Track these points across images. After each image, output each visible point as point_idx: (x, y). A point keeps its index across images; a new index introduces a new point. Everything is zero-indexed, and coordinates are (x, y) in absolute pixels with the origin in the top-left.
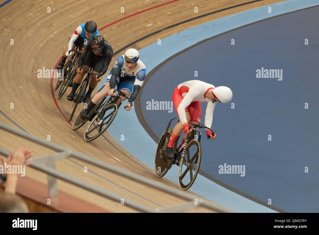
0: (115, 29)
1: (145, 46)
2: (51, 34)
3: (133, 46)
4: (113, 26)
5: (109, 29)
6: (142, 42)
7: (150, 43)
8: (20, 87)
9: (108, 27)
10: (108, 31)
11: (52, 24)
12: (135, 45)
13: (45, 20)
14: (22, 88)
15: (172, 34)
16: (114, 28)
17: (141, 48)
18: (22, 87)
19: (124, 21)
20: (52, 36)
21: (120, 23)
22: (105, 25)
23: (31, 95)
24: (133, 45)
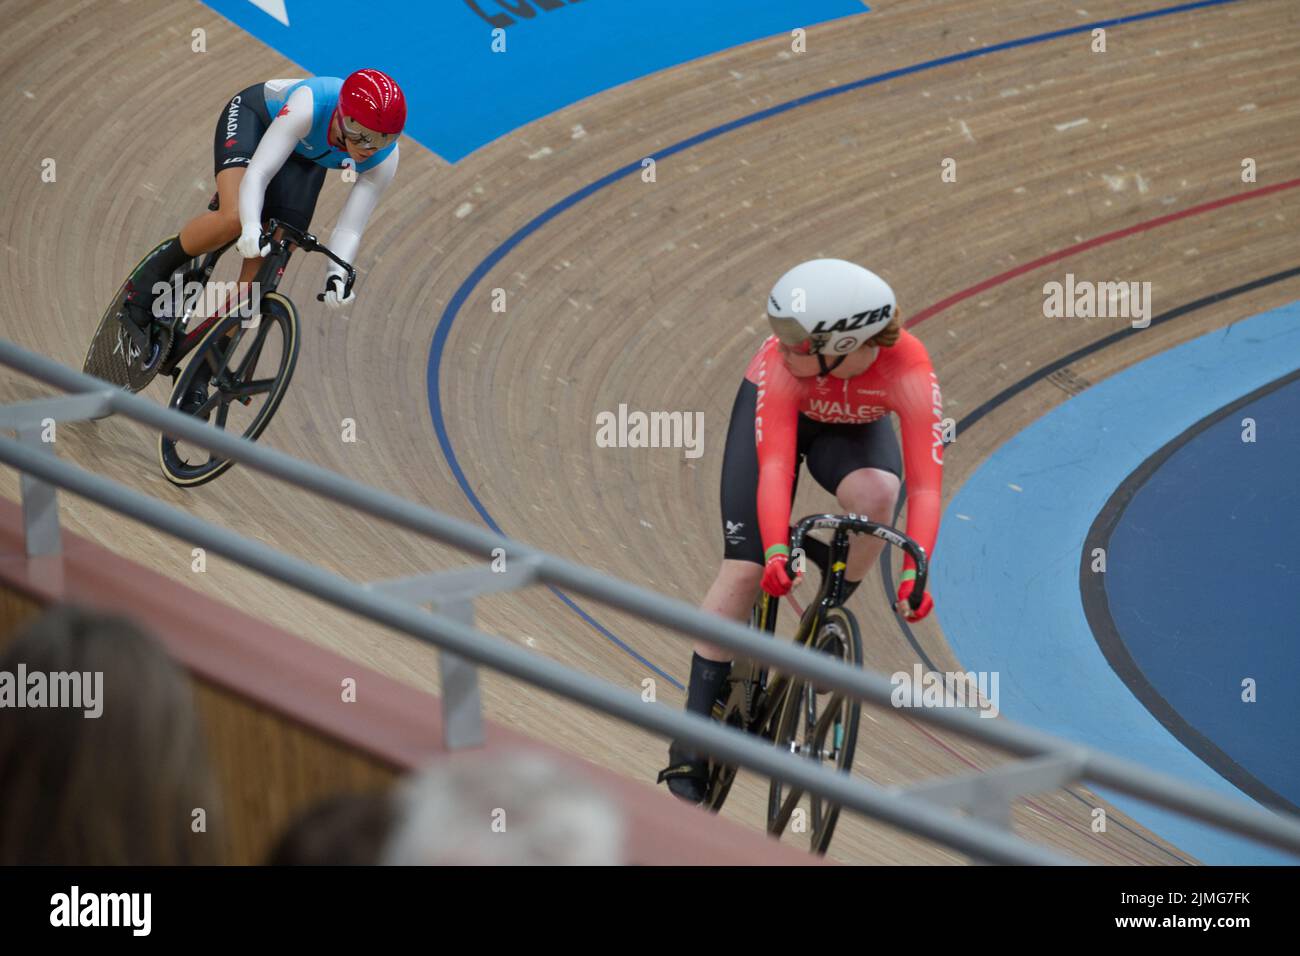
0: (989, 309)
1: (1105, 376)
2: (746, 321)
3: (1060, 374)
4: (980, 295)
5: (966, 309)
6: (1092, 359)
7: (1125, 366)
8: (645, 524)
9: (965, 303)
10: (964, 314)
11: (748, 286)
12: (1067, 371)
13: (720, 269)
14: (649, 525)
15: (1203, 333)
16: (984, 304)
17: (1088, 384)
18: (651, 523)
19: (1021, 278)
20: (750, 329)
21: (1006, 285)
22: (951, 292)
23: (686, 553)
24: (1061, 371)
